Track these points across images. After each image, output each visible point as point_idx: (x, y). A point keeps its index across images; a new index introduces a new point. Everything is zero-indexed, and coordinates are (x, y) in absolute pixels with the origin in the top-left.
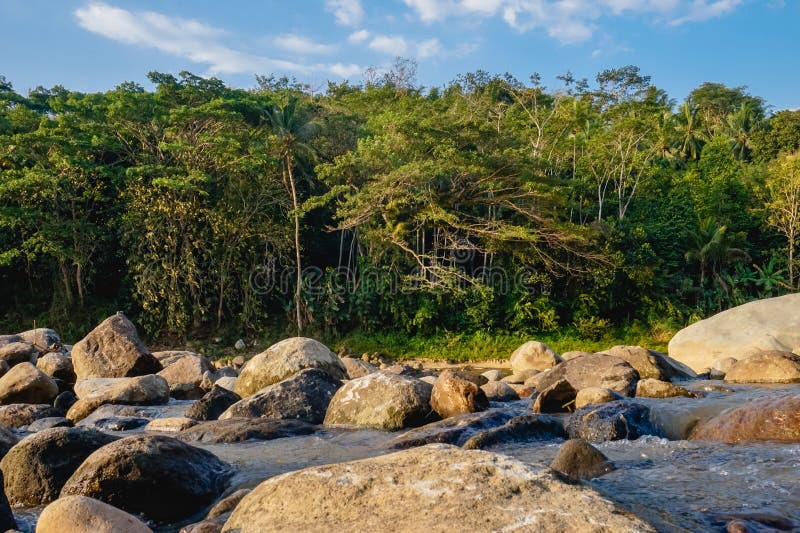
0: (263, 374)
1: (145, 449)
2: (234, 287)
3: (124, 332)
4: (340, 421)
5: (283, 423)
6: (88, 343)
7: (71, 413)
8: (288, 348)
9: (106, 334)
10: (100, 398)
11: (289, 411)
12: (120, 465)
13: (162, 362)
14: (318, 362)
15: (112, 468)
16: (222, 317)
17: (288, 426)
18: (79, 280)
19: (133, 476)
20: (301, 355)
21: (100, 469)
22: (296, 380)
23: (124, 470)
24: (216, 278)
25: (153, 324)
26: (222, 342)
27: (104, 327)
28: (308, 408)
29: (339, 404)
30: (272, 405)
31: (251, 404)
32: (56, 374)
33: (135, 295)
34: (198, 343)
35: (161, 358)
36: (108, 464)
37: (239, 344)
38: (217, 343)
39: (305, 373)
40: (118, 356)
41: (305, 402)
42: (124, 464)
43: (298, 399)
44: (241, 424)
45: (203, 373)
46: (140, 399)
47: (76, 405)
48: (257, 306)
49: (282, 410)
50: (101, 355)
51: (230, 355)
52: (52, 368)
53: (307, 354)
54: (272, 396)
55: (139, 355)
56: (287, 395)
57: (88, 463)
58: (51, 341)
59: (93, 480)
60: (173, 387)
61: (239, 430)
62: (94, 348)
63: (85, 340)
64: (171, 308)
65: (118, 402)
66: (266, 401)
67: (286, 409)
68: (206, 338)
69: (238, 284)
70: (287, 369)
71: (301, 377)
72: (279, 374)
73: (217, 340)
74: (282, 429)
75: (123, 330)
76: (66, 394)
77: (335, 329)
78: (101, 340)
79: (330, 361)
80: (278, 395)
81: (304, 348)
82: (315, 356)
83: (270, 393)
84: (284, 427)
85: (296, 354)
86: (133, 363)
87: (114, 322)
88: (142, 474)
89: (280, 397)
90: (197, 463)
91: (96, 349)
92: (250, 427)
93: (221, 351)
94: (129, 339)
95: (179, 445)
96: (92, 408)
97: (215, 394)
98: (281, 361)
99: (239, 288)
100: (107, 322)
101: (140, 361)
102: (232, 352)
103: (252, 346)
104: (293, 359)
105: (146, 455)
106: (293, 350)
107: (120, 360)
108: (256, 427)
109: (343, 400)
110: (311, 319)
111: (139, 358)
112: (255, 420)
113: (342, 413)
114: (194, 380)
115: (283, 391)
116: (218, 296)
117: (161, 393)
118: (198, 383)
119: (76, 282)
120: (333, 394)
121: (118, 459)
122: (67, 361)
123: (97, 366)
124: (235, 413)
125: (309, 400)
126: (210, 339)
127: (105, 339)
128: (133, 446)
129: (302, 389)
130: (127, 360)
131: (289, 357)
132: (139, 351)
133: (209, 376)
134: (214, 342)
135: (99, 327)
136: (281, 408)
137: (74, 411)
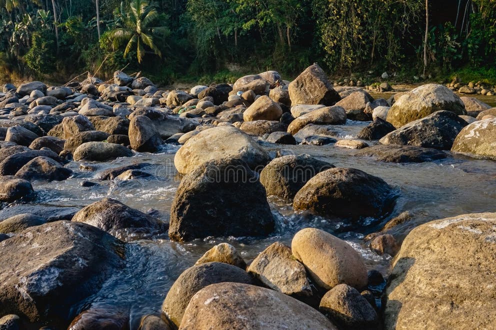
0: (406, 108)
1: (344, 178)
2: (382, 37)
3: (318, 76)
4: (464, 150)
5: (424, 150)
6: (298, 82)
7: (291, 127)
8: (424, 91)
9: (308, 77)
10: (306, 119)
11: (426, 140)
12: (329, 188)
13: (340, 94)
14: (445, 101)
15: (324, 190)
16: (374, 57)
17: (428, 153)
18: (288, 35)
19: (337, 195)
20: (433, 96)
21: (318, 189)
22: (432, 119)
23: (331, 191)
24: (371, 32)
25: (332, 62)
26: (373, 74)
27: (306, 73)
28: (440, 138)
29: (464, 138)
30: (415, 135)
31: (401, 134)
32: (280, 100)
33: (321, 44)
34: (358, 74)
35: (340, 92)
36: (322, 186)
37: (384, 75)
38: (370, 74)
39: (438, 114)
40: (315, 90)
41: (438, 134)
42: (332, 187)
43: (433, 131)
44: (396, 150)
45: (366, 103)
46: (329, 121)
47: (293, 123)
48: (397, 50)
49: (422, 139)
50: (305, 90)
51: (378, 82)
52: (278, 96)
53: (437, 96)
54: (415, 129)
55: (327, 90)
56: (426, 129)
57: (310, 184)
58: (276, 78)
59: (314, 195)
60: (348, 112)
61: (395, 154)
62: (300, 85)
63: (295, 80)
64: (343, 51)
65: (316, 123)
66: (411, 132)
67: (425, 138)
68: (363, 71)
69: (385, 36)
70: (423, 106)
71: (436, 116)
72: (417, 109)
73: (370, 72)
74: (424, 156)
75: (318, 75)
76: (286, 114)
77: (450, 65)
78: (305, 81)
79: (454, 101)
80: (419, 128)
81: (436, 91)
82: (443, 97)
83: (414, 127)
84: (424, 153)
85: (430, 95)
86: (324, 95)
87: (312, 70)
88: (342, 194)
89: (421, 130)
90: (375, 188)
91: (302, 86)
92: (402, 153)
93: (373, 79)
94: (321, 80)
95: (364, 176)
96: (302, 126)
97: (376, 123)
98: (420, 100)
99: (386, 39)
100: (308, 69)
101: (327, 94)
102: (380, 80)
103: (393, 76)
104: (428, 99)
105: (344, 182)
106: (428, 92)
107: (316, 93)
108: (407, 153)
109: (466, 136)
110: (434, 58)
111: (327, 92)
112: (405, 147)
113: (465, 145)
114: (361, 107)
115: (423, 126)
116: (372, 44)
117: (342, 117)
118: (363, 109)
119: (287, 37)
120: (459, 130)
121: (328, 184)
122: (286, 93)
123: (303, 96)
124: (391, 140)
125: (441, 132)
126: (365, 71)
127: (307, 80)
128: (336, 175)
129: (436, 125)
130: (320, 93)
131: (425, 97)
132: (327, 88)
133: (370, 105)
134: (369, 74)
135: (304, 72)
136: (421, 138)
137: (292, 126)
